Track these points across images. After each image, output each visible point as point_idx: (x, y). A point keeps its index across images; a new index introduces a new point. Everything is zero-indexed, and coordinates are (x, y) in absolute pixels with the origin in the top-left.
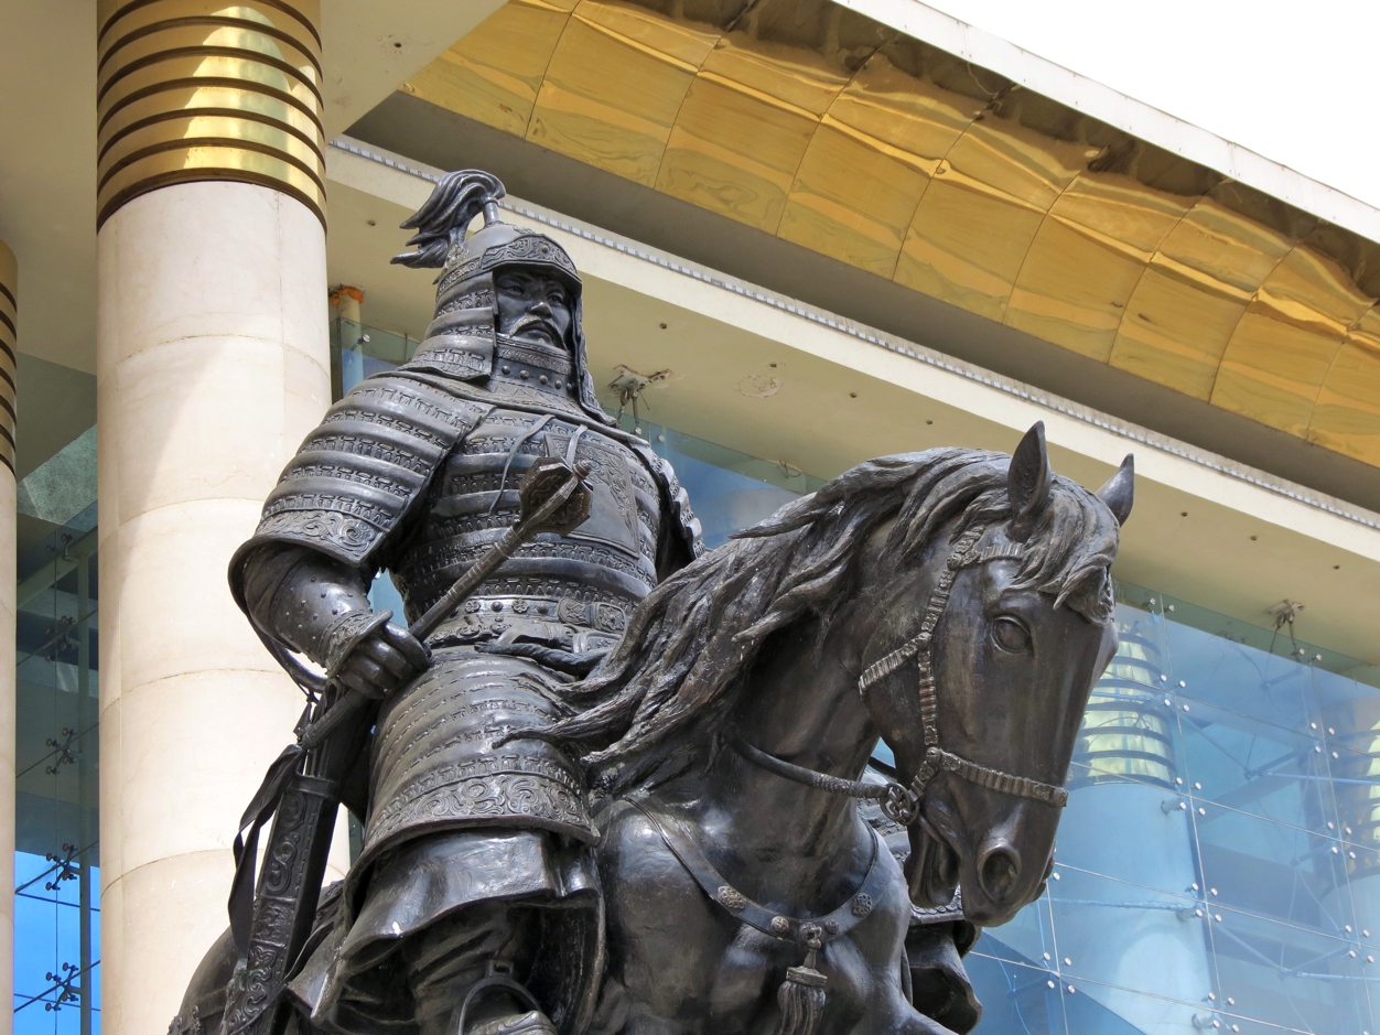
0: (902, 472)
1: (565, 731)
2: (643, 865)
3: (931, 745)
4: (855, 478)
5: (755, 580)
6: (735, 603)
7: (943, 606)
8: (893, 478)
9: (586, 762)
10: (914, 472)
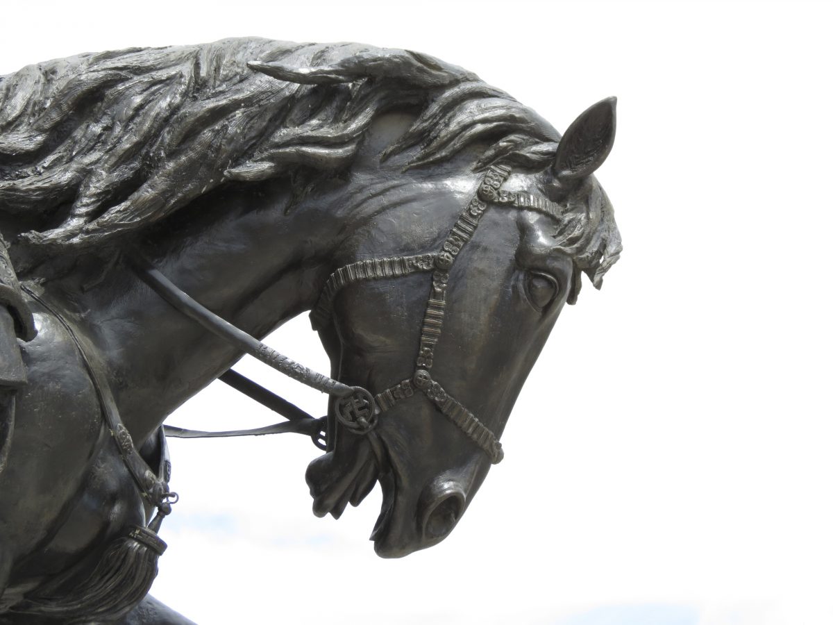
0: (436, 76)
1: (9, 195)
2: (64, 376)
3: (424, 368)
4: (396, 63)
5: (239, 114)
6: (213, 131)
7: (471, 234)
8: (429, 80)
9: (27, 239)
10: (447, 82)
